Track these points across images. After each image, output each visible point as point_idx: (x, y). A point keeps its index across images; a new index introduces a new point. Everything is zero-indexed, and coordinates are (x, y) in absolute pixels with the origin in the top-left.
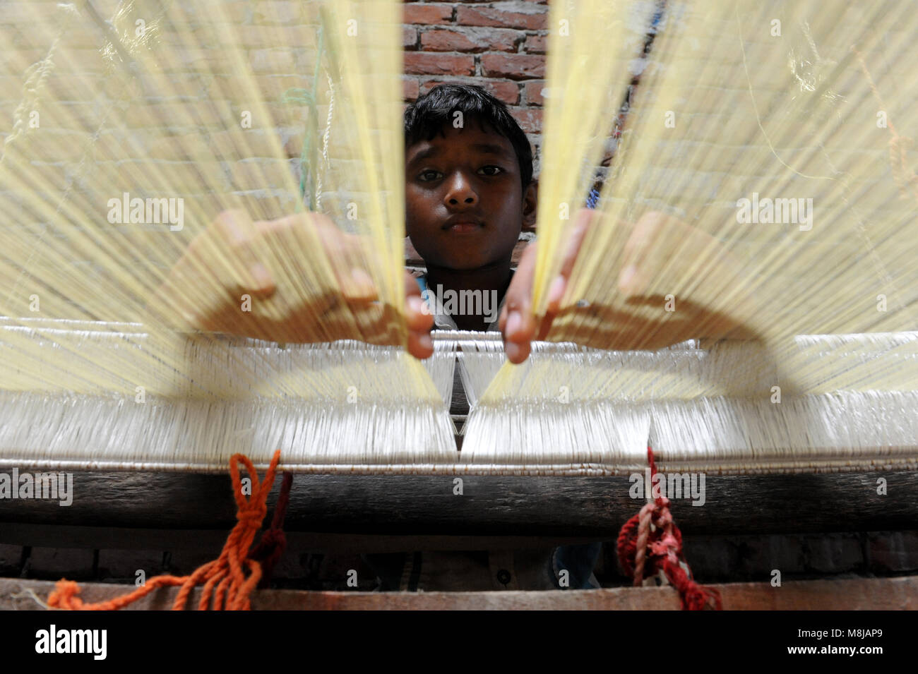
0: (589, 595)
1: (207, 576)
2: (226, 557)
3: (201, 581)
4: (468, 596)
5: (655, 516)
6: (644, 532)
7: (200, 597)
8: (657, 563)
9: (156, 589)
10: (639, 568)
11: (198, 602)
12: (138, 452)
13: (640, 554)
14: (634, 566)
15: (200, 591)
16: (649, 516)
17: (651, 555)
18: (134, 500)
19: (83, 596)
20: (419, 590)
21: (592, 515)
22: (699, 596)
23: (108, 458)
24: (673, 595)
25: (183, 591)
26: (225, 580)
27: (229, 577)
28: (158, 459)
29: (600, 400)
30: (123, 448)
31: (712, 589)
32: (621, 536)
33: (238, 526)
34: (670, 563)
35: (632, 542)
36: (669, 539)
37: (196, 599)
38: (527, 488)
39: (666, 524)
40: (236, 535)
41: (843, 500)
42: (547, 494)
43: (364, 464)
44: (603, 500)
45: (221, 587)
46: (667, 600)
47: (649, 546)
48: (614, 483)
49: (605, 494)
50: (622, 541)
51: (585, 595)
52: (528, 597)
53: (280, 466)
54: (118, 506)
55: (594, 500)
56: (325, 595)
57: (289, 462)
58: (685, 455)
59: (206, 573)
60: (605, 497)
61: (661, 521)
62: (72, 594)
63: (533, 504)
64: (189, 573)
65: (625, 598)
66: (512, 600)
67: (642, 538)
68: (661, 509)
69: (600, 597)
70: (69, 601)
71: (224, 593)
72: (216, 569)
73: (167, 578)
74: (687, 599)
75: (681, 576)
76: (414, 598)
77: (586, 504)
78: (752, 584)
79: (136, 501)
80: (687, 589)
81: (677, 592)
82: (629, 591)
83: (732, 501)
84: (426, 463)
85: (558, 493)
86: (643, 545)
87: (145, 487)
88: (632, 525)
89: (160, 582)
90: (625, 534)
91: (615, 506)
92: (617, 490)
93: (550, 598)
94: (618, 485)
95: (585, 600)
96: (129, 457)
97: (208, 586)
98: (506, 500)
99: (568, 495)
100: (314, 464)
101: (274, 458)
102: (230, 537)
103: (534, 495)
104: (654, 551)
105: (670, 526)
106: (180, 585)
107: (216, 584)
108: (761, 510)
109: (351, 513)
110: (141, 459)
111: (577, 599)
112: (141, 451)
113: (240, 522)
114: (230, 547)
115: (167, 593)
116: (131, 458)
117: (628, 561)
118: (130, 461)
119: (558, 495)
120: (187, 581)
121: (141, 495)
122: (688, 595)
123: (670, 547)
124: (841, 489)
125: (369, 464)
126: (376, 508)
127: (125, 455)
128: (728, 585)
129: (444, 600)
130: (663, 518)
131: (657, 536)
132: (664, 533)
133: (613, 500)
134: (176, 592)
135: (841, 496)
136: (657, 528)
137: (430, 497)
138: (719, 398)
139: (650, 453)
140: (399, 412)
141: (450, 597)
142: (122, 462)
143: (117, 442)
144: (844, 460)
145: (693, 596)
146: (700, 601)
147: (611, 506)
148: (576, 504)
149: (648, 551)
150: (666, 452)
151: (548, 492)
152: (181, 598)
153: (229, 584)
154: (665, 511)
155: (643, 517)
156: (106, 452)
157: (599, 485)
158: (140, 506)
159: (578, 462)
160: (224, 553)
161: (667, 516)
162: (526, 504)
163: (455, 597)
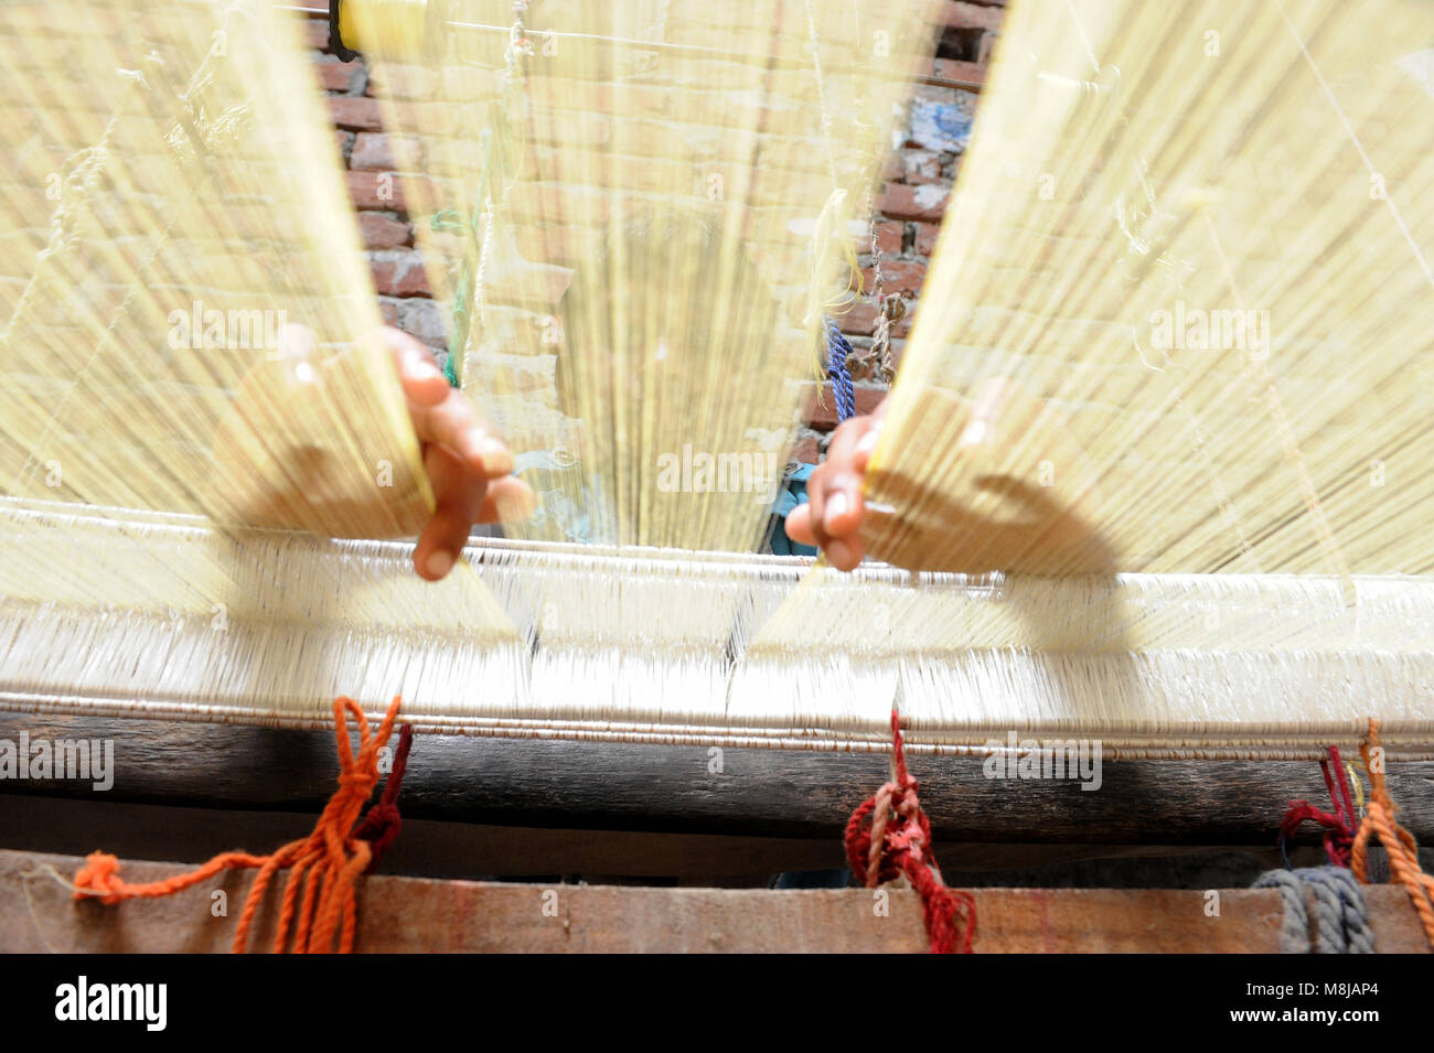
0: (804, 896)
1: (295, 858)
2: (322, 834)
3: (286, 863)
4: (645, 894)
5: (897, 799)
6: (880, 818)
7: (285, 883)
8: (895, 860)
9: (226, 870)
10: (873, 867)
11: (282, 889)
12: (204, 692)
13: (875, 847)
14: (866, 864)
15: (286, 876)
16: (889, 798)
17: (889, 849)
18: (173, 765)
19: (125, 875)
20: (581, 882)
21: (823, 807)
22: (947, 902)
23: (161, 697)
24: (914, 900)
25: (263, 874)
26: (319, 863)
27: (325, 860)
28: (230, 702)
29: (834, 649)
30: (182, 684)
31: (964, 894)
32: (852, 823)
33: (340, 793)
34: (912, 860)
35: (865, 834)
36: (914, 829)
37: (280, 885)
38: (734, 768)
39: (911, 811)
40: (337, 805)
41: (1164, 800)
42: (761, 777)
43: (514, 718)
44: (839, 787)
45: (314, 870)
46: (905, 906)
47: (886, 837)
48: (855, 767)
49: (842, 780)
50: (851, 830)
51: (800, 896)
52: (725, 896)
53: (400, 717)
54: (150, 772)
55: (827, 787)
56: (455, 886)
57: (412, 711)
58: (941, 722)
59: (293, 853)
60: (841, 783)
61: (904, 806)
62: (108, 872)
63: (742, 789)
64: (270, 853)
65: (851, 902)
66: (703, 899)
67: (878, 826)
68: (904, 790)
69: (820, 899)
70: (106, 880)
71: (319, 878)
72: (307, 848)
73: (241, 856)
74: (931, 905)
75: (925, 875)
76: (575, 892)
77: (814, 792)
78: (1017, 891)
79: (177, 765)
80: (932, 893)
81: (919, 897)
82: (857, 893)
83: (1015, 795)
84: (598, 720)
85: (776, 776)
86: (879, 837)
87: (191, 748)
88: (866, 810)
89: (232, 861)
90: (856, 822)
91: (855, 796)
92: (858, 776)
93: (755, 899)
94: (859, 768)
95: (799, 903)
96: (191, 697)
97: (296, 869)
98: (706, 782)
99: (791, 780)
100: (446, 715)
101: (393, 706)
102: (327, 807)
103: (744, 778)
104: (893, 844)
105: (916, 812)
106: (259, 866)
107: (308, 867)
108: (1054, 808)
109: (487, 793)
110: (207, 700)
111: (789, 901)
112: (207, 690)
113: (342, 788)
114: (327, 820)
115: (240, 877)
116: (193, 698)
117: (860, 858)
118: (192, 703)
119: (777, 778)
120: (269, 862)
121: (184, 758)
122: (933, 899)
123: (913, 839)
124: (1162, 785)
125: (521, 718)
126: (522, 787)
127: (185, 693)
128: (986, 890)
129: (614, 897)
130: (907, 801)
131: (898, 824)
132: (907, 822)
133: (852, 788)
134: (254, 875)
135: (1162, 794)
136: (899, 815)
137: (600, 776)
138: (991, 650)
139: (894, 718)
140: (564, 654)
141: (621, 893)
142: (180, 703)
143: (175, 676)
144: (1147, 738)
145: (939, 902)
146: (949, 908)
147: (850, 796)
148: (801, 792)
149: (886, 844)
150: (916, 719)
151: (763, 774)
152: (260, 882)
153: (326, 867)
154: (910, 792)
155: (881, 799)
156: (158, 689)
157: (832, 769)
158: (182, 773)
159: (800, 726)
160: (318, 829)
161: (912, 800)
162: (733, 790)
163: (628, 893)
